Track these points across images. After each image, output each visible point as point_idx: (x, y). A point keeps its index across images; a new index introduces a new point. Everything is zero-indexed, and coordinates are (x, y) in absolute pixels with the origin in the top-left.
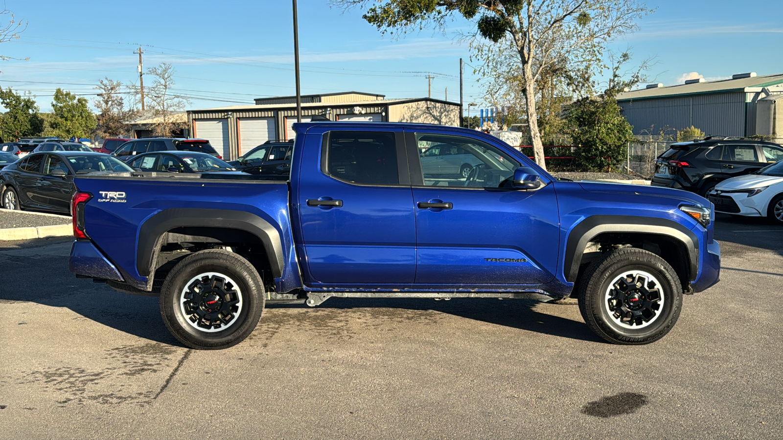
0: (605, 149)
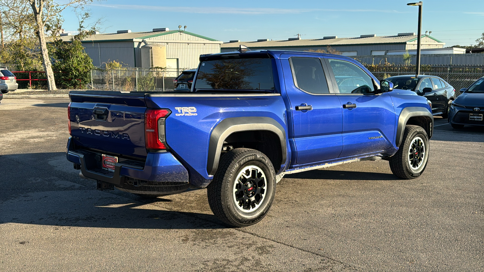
0: (78, 74)
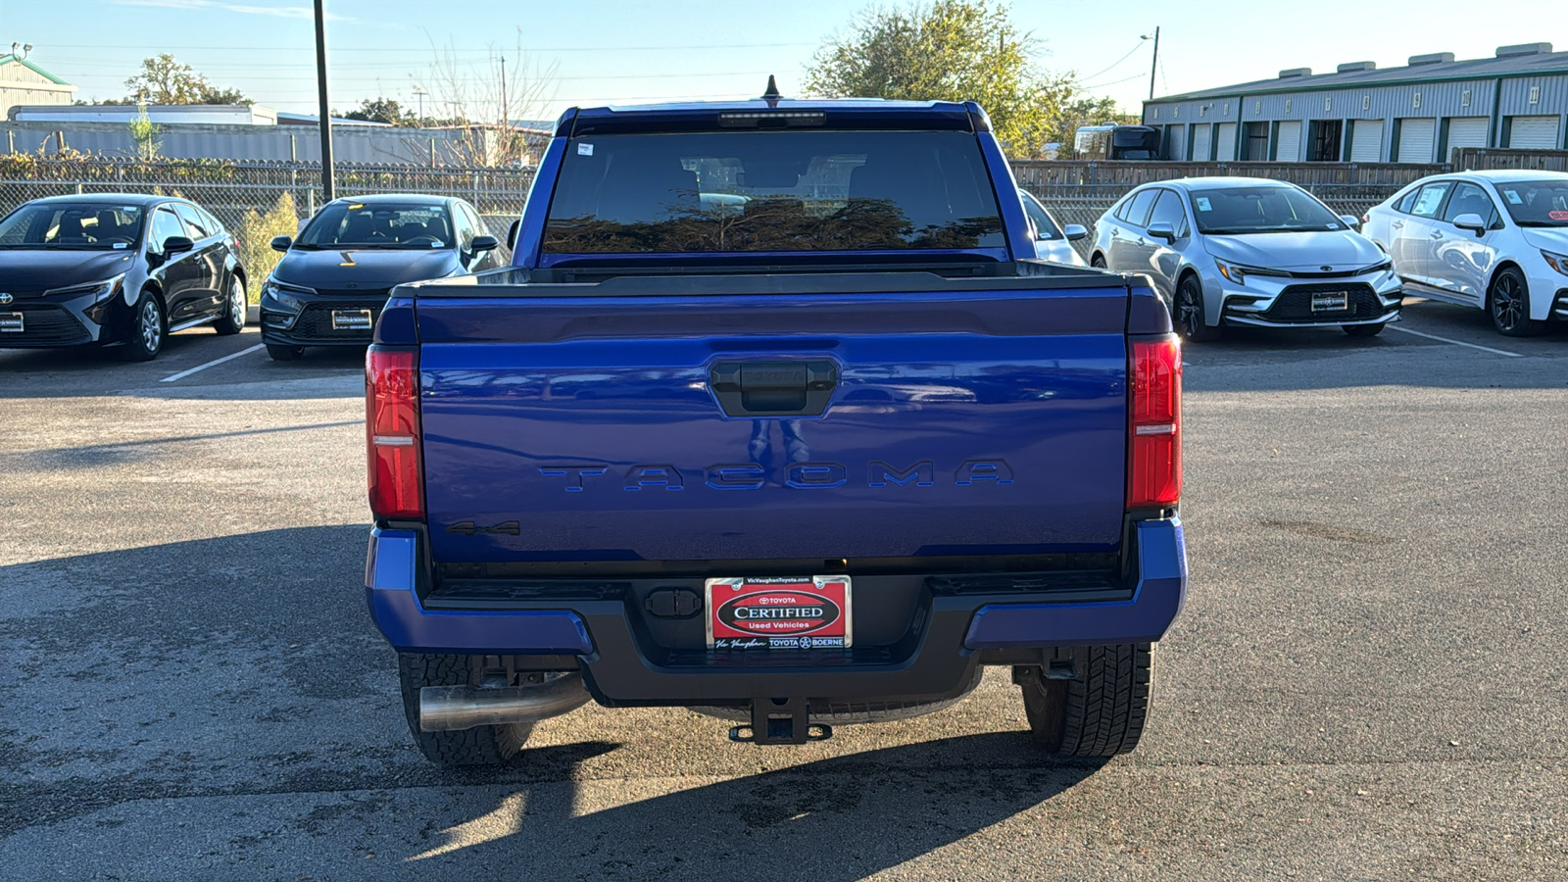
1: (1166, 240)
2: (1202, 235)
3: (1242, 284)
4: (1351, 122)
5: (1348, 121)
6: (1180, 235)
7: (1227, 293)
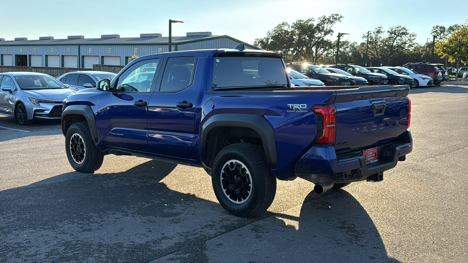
1: (9, 92)
2: (22, 90)
3: (39, 105)
4: (30, 56)
5: (29, 55)
6: (14, 90)
7: (35, 109)
